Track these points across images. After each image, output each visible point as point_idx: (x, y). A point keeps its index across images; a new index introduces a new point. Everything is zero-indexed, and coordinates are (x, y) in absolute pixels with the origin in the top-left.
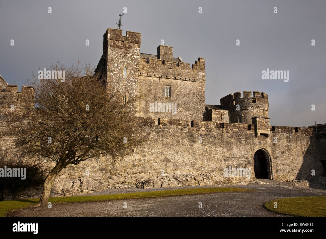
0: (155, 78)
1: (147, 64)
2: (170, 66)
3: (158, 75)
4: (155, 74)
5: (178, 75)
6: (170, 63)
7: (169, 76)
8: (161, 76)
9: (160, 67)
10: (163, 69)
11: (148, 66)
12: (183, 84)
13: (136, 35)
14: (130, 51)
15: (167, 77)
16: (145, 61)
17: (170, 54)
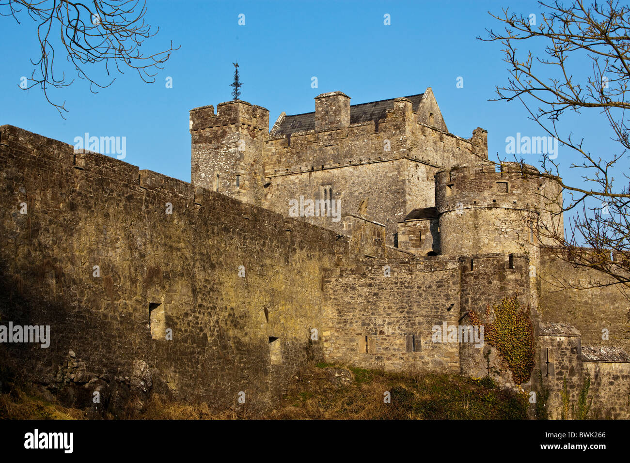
0: (301, 175)
1: (286, 149)
2: (329, 140)
3: (306, 166)
4: (300, 166)
5: (346, 156)
6: (329, 133)
7: (326, 165)
8: (313, 168)
9: (310, 147)
10: (315, 152)
11: (287, 152)
12: (356, 173)
13: (230, 109)
14: (224, 142)
15: (323, 167)
16: (282, 144)
17: (335, 112)
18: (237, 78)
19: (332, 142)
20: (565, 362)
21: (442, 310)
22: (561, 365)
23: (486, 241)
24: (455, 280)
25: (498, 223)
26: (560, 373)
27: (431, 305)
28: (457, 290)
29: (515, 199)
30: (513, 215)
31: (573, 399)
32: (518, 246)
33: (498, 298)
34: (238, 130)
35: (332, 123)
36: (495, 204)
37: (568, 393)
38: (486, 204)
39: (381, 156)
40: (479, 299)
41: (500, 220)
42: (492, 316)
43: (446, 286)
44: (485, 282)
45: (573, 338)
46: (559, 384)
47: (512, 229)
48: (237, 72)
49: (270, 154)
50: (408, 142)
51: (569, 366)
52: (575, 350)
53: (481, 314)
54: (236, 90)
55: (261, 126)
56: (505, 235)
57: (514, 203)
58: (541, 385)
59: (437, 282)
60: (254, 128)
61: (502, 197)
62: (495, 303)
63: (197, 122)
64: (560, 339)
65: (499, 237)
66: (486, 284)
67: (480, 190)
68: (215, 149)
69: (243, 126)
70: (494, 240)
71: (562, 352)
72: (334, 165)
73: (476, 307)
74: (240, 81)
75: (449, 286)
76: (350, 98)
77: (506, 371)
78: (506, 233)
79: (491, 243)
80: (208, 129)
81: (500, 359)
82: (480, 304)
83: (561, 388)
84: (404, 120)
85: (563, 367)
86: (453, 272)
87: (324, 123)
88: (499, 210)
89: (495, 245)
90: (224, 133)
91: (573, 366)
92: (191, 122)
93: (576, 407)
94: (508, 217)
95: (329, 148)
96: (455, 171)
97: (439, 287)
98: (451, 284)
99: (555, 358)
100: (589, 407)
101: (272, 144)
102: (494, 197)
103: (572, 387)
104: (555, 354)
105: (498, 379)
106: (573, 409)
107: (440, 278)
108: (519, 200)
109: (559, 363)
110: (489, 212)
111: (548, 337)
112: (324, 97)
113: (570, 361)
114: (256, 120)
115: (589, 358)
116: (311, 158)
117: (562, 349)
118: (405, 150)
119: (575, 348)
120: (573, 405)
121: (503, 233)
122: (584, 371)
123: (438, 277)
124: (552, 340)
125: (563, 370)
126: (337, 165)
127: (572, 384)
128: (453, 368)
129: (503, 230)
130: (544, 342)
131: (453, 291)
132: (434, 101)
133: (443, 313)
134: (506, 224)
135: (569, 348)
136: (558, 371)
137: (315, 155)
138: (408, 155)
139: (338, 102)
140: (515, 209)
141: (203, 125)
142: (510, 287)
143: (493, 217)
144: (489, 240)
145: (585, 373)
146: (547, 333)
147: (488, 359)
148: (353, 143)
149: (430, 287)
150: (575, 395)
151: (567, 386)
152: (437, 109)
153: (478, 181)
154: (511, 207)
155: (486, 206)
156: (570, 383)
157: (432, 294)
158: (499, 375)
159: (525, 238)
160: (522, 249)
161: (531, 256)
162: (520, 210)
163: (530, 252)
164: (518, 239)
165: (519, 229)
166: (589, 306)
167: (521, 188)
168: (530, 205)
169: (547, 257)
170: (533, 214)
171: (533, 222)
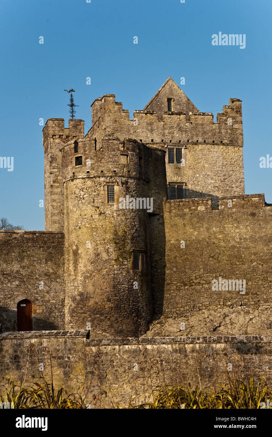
18: (72, 100)
23: (71, 208)
25: (77, 191)
29: (88, 169)
30: (89, 183)
32: (94, 209)
36: (75, 176)
38: (70, 177)
41: (79, 188)
47: (88, 195)
48: (72, 96)
54: (72, 109)
55: (74, 134)
56: (83, 201)
57: (88, 172)
60: (67, 136)
61: (78, 169)
65: (78, 203)
69: (54, 137)
70: (75, 206)
78: (84, 198)
88: (78, 180)
89: (75, 210)
94: (84, 185)
102: (74, 171)
108: (93, 169)
110: (72, 183)
121: (81, 199)
129: (81, 197)
134: (83, 191)
140: (90, 178)
144: (73, 206)
152: (179, 93)
153: (66, 158)
154: (85, 177)
155: (70, 179)
159: (100, 201)
160: (98, 210)
161: (107, 215)
162: (95, 177)
163: (107, 212)
164: (94, 202)
165: (95, 194)
166: (236, 249)
167: (94, 158)
168: (105, 172)
169: (188, 210)
170: (113, 179)
171: (114, 185)
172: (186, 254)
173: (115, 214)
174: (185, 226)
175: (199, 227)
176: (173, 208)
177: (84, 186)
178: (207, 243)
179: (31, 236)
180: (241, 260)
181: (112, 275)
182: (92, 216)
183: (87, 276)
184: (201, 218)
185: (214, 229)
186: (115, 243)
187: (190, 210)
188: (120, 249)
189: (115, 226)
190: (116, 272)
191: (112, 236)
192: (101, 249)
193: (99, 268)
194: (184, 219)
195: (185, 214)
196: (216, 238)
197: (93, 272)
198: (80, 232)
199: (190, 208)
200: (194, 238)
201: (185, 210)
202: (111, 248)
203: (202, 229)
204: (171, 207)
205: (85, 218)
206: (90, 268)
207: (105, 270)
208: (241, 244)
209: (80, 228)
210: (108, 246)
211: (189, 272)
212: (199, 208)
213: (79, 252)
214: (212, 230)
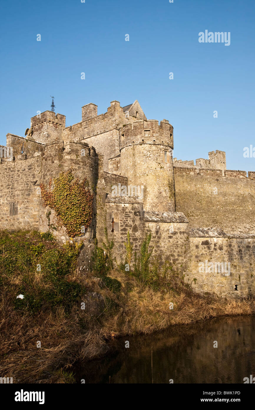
5: (92, 132)
6: (86, 122)
10: (81, 131)
11: (71, 133)
12: (96, 139)
13: (44, 115)
14: (42, 130)
15: (83, 138)
16: (69, 130)
17: (89, 112)
18: (53, 103)
19: (87, 126)
20: (129, 221)
21: (30, 185)
22: (126, 224)
23: (139, 162)
24: (38, 164)
25: (145, 152)
26: (125, 230)
27: (24, 182)
28: (39, 171)
29: (154, 139)
30: (154, 148)
31: (136, 248)
32: (157, 164)
33: (57, 173)
34: (47, 124)
35: (88, 118)
36: (143, 142)
37: (132, 243)
38: (138, 142)
39: (105, 129)
40: (46, 175)
41: (146, 150)
42: (53, 186)
43: (33, 168)
44: (49, 162)
45: (136, 205)
46: (123, 237)
47: (153, 155)
48: (53, 100)
49: (65, 135)
50: (117, 121)
51: (132, 224)
52: (138, 213)
53: (47, 185)
54: (53, 108)
55: (60, 123)
56: (149, 158)
57: (154, 141)
58: (107, 238)
59: (28, 166)
60: (56, 123)
61: (147, 138)
62: (55, 177)
63: (33, 123)
64: (125, 205)
65: (145, 159)
66: (51, 164)
67: (136, 135)
68: (39, 134)
69: (50, 122)
70: (143, 161)
71: (126, 214)
72: (87, 137)
73: (45, 180)
74: (54, 105)
75: (35, 168)
76: (97, 106)
77: (62, 227)
78: (150, 157)
79: (141, 162)
80: (36, 125)
81: (57, 219)
82: (47, 179)
83: (125, 240)
84: (115, 111)
85: (127, 225)
86: (38, 158)
87: (85, 118)
88: (145, 145)
89: (143, 164)
90: (42, 126)
91: (136, 224)
92: (31, 123)
93: (138, 254)
95: (86, 129)
96: (125, 127)
97: (29, 169)
98: (36, 167)
99: (120, 219)
100: (150, 254)
101: (65, 131)
102: (143, 139)
103: (135, 240)
104: (119, 216)
105: (55, 233)
106: (135, 255)
107: (30, 163)
108: (157, 139)
109: (123, 222)
110: (140, 146)
111: (113, 204)
112: (85, 106)
113: (133, 221)
114: (57, 120)
115: (150, 219)
116: (79, 135)
117: (126, 212)
118: (115, 125)
119: (138, 212)
120: (136, 253)
122: (146, 229)
123: (29, 163)
124: (117, 206)
125: (127, 228)
126: (89, 136)
127: (135, 237)
128: (35, 226)
129: (148, 156)
130: (110, 207)
131: (37, 171)
132: (139, 106)
133: (31, 187)
134: (149, 152)
135: (133, 212)
136: (122, 228)
137: (81, 133)
138: (116, 127)
139: (90, 108)
140: (155, 144)
141: (35, 124)
142: (66, 165)
143: (143, 149)
144: (141, 161)
145: (147, 230)
146: (113, 201)
147: (49, 218)
148: (95, 125)
149: (24, 170)
150: (138, 245)
151: (130, 239)
152: (141, 110)
153: (135, 130)
154: (152, 143)
155: (139, 143)
156: (133, 236)
157: (25, 174)
158: (57, 230)
159: (161, 160)
160: (160, 165)
161: (165, 169)
162: (158, 145)
163: (165, 167)
164: (157, 160)
165: (158, 155)
166: (210, 198)
167: (158, 133)
168: (164, 142)
169: (185, 173)
170: (167, 147)
171: (167, 152)
172: (184, 198)
173: (168, 169)
174: (183, 182)
175: (191, 184)
176: (177, 171)
177: (150, 149)
178: (195, 193)
179: (114, 177)
180: (212, 204)
181: (168, 206)
182: (156, 169)
183: (153, 205)
184: (192, 179)
185: (199, 186)
186: (169, 187)
187: (186, 174)
188: (171, 191)
189: (168, 176)
190: (170, 204)
191: (167, 182)
192: (162, 189)
193: (161, 201)
194: (183, 178)
195: (183, 176)
196: (199, 191)
197: (158, 203)
198: (147, 178)
199: (186, 172)
200: (188, 190)
201: (183, 173)
202: (167, 189)
203: (192, 185)
204: (176, 170)
205: (152, 169)
206: (155, 201)
207: (165, 203)
208: (212, 195)
209: (147, 175)
210: (166, 188)
211: (187, 209)
212: (191, 173)
213: (148, 190)
214: (197, 186)
